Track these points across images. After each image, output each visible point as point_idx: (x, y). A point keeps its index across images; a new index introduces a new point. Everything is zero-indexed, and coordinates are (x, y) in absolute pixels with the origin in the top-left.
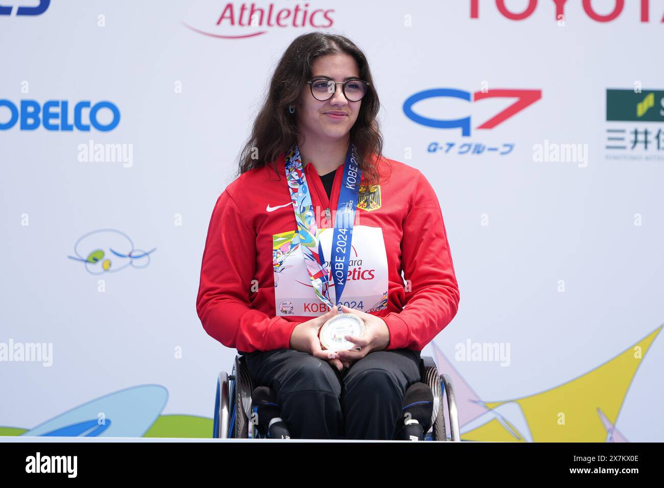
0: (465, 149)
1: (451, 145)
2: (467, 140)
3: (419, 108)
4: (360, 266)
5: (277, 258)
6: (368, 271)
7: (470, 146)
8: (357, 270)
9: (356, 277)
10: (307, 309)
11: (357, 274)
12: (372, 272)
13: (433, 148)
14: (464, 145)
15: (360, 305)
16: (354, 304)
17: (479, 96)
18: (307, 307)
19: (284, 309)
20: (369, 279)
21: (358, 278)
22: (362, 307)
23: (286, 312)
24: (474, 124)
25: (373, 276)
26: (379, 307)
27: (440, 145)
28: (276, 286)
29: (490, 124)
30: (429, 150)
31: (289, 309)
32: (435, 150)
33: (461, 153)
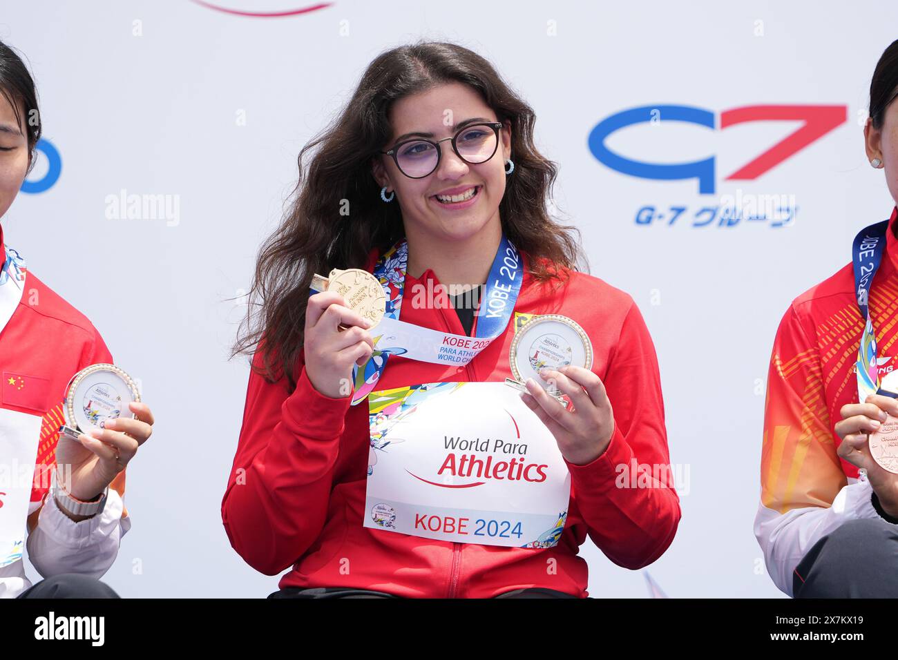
0: (706, 217)
1: (680, 211)
2: (708, 201)
3: (620, 142)
4: (523, 456)
5: (377, 424)
6: (536, 465)
7: (714, 212)
8: (518, 461)
9: (514, 475)
10: (420, 524)
11: (516, 468)
12: (543, 469)
13: (645, 217)
14: (704, 210)
15: (517, 531)
16: (506, 525)
17: (734, 117)
18: (421, 520)
19: (379, 517)
20: (536, 480)
21: (518, 478)
22: (519, 533)
23: (382, 522)
24: (722, 170)
25: (544, 477)
26: (548, 541)
27: (659, 211)
28: (371, 474)
29: (752, 171)
30: (638, 221)
31: (387, 519)
32: (649, 220)
33: (697, 225)
